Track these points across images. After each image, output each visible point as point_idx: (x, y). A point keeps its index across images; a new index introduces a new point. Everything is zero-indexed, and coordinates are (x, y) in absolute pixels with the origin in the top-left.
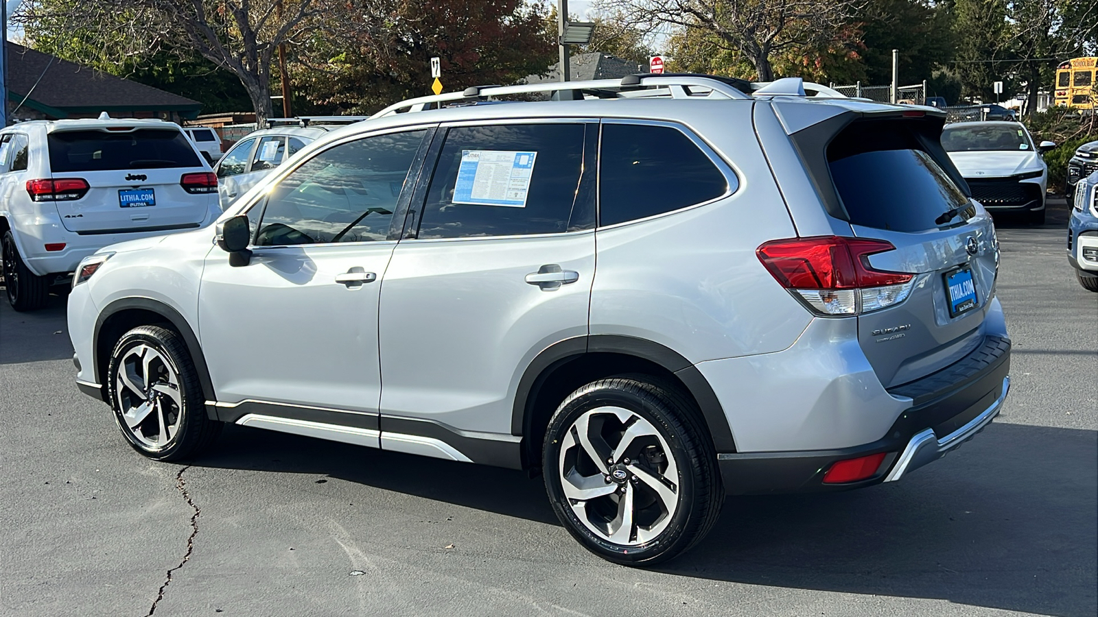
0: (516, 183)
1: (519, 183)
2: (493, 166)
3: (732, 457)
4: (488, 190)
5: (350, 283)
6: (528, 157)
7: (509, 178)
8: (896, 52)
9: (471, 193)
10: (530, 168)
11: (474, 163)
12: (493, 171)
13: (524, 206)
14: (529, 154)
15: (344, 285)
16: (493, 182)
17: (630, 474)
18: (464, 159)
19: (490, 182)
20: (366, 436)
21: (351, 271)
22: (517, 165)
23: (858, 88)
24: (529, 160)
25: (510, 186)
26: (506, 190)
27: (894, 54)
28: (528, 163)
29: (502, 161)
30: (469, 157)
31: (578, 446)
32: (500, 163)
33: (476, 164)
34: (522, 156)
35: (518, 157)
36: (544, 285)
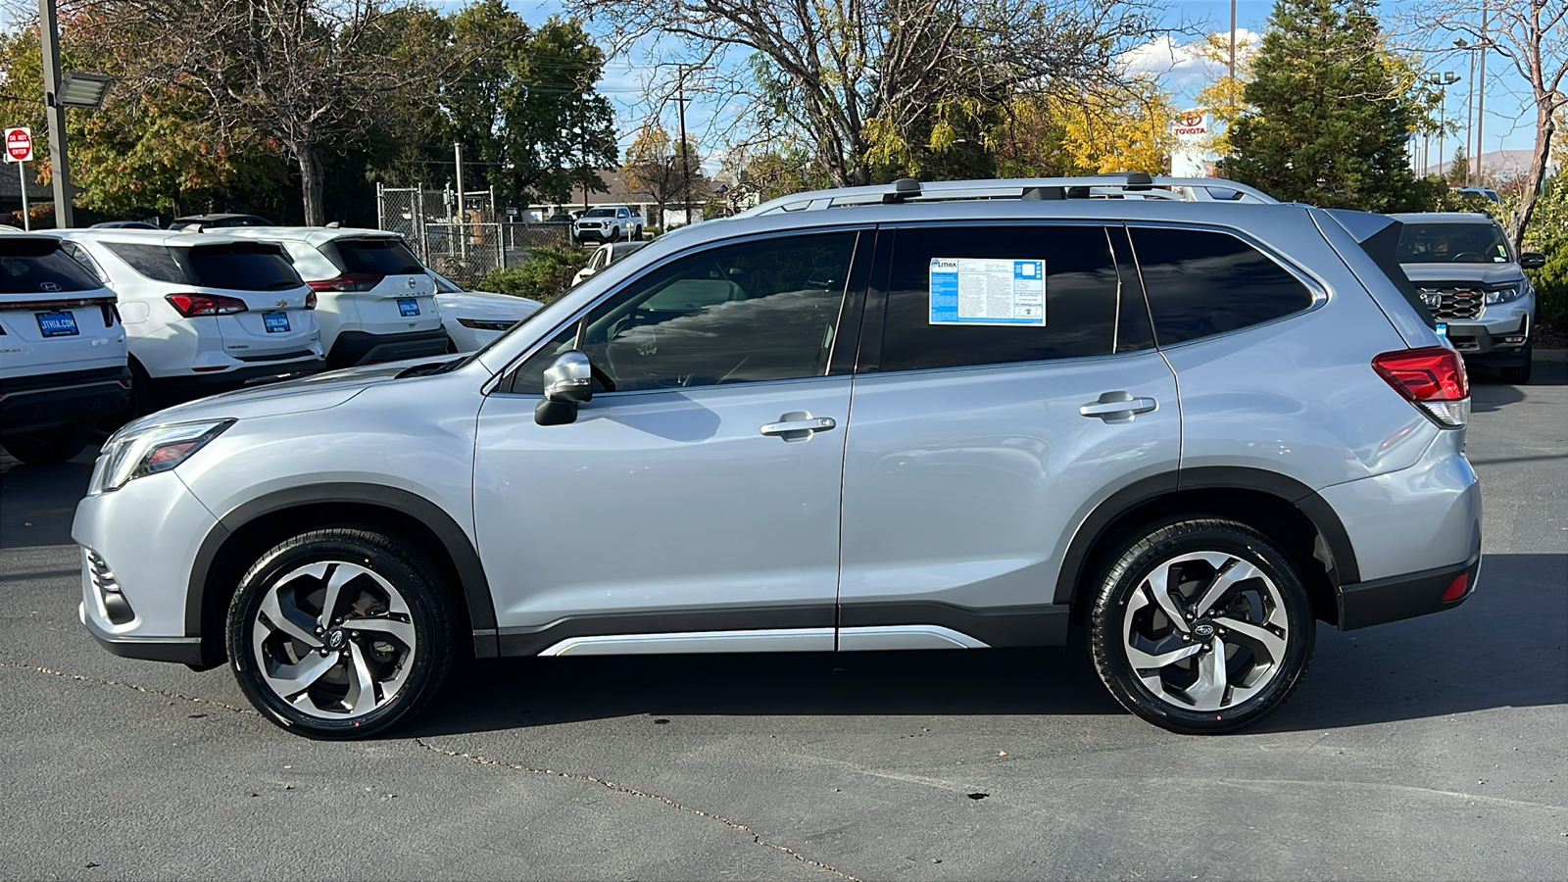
0: (1023, 297)
1: (1030, 298)
2: (984, 278)
3: (1356, 588)
4: (984, 306)
5: (787, 435)
6: (1033, 266)
7: (1012, 291)
8: (459, 146)
9: (957, 311)
10: (1041, 279)
11: (951, 274)
12: (985, 283)
13: (1044, 324)
14: (1035, 263)
15: (780, 437)
16: (988, 297)
17: (1217, 626)
18: (934, 269)
19: (983, 297)
20: (815, 638)
21: (783, 419)
22: (1018, 275)
23: (420, 192)
24: (1036, 270)
25: (1017, 301)
26: (1012, 307)
27: (457, 149)
28: (1036, 274)
29: (995, 271)
30: (938, 266)
31: (1153, 604)
32: (993, 274)
33: (955, 275)
34: (1024, 266)
35: (1018, 266)
36: (1107, 417)
